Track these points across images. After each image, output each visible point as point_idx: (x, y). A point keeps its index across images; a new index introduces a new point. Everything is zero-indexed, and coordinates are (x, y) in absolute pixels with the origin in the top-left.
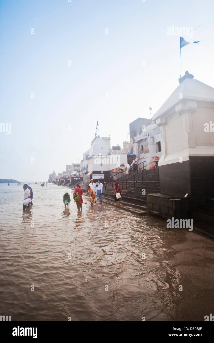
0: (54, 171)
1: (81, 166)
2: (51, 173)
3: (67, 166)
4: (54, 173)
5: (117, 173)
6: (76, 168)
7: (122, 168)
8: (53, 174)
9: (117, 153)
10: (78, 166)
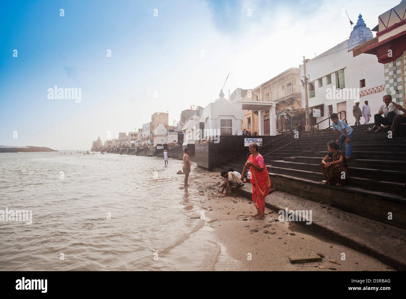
0: (99, 138)
1: (139, 135)
2: (96, 140)
3: (120, 134)
4: (99, 140)
5: (171, 146)
6: (134, 137)
7: (174, 143)
8: (97, 141)
9: (172, 134)
10: (136, 135)
